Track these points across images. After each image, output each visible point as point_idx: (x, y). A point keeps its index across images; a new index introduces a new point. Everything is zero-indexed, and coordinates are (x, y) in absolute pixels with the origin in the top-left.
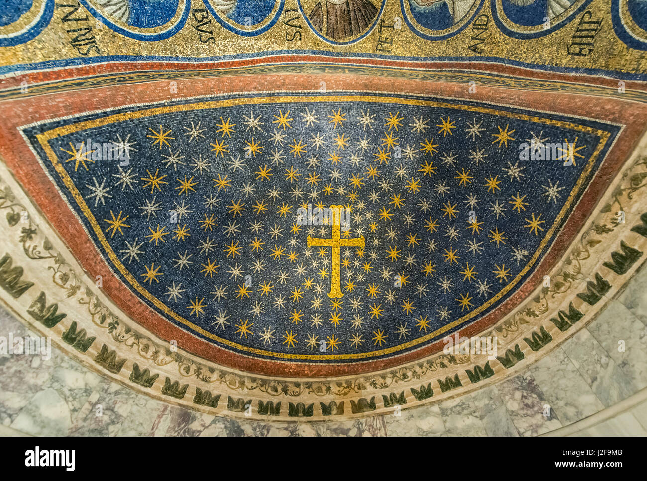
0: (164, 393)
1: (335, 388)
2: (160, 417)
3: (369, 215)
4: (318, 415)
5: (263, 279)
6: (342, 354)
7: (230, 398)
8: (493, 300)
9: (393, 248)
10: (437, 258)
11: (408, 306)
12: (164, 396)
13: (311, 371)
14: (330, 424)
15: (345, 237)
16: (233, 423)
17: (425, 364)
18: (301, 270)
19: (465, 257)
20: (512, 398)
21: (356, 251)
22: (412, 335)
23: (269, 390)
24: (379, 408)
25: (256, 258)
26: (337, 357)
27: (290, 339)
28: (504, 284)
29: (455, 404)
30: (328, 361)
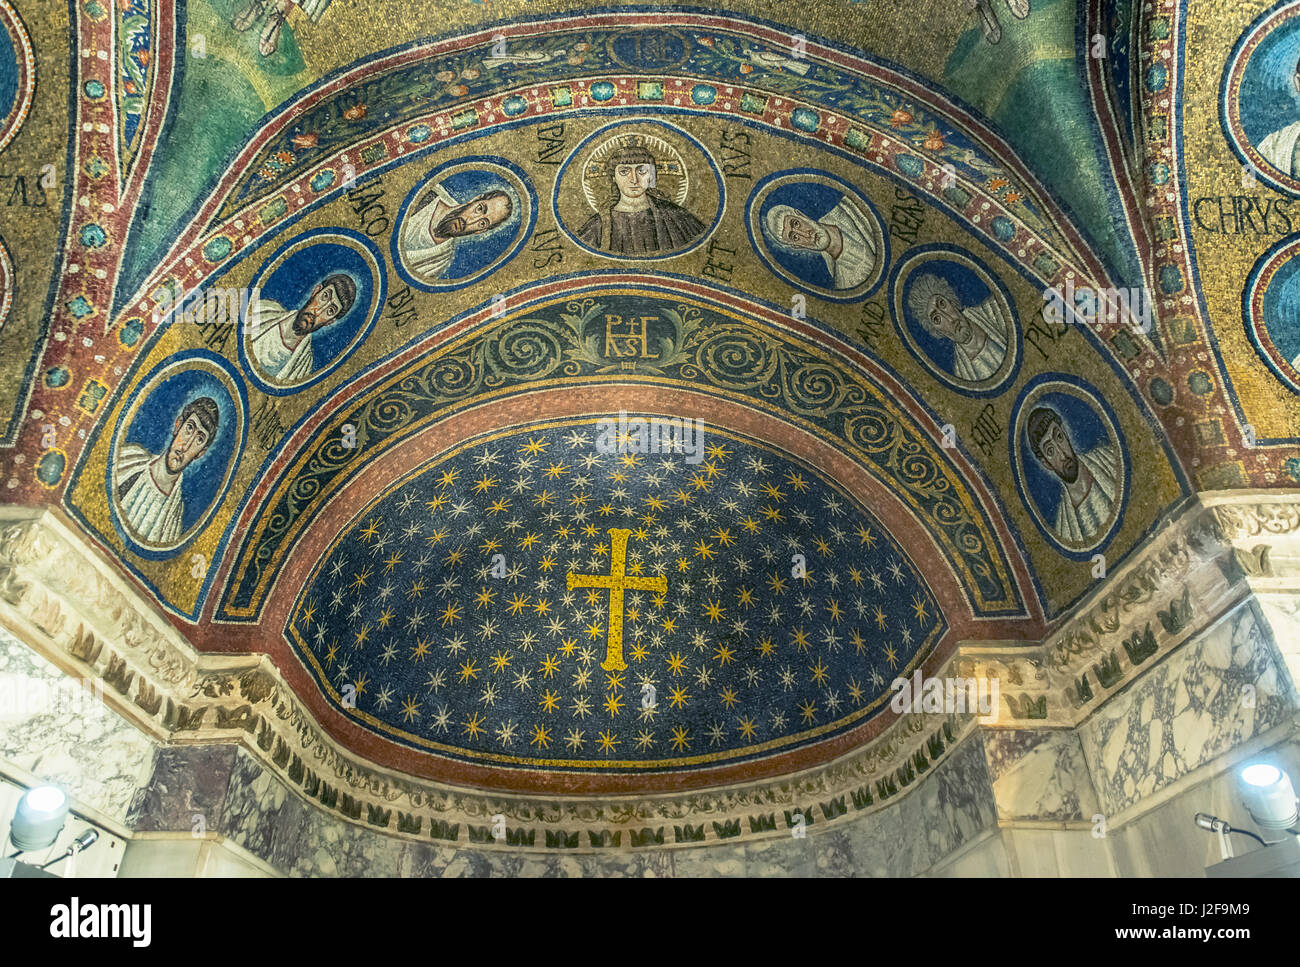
0: (400, 830)
1: (608, 813)
2: (401, 856)
3: (676, 547)
4: (585, 845)
5: (497, 647)
6: (621, 759)
7: (471, 828)
8: (840, 723)
9: (714, 603)
10: (780, 634)
11: (729, 697)
12: (401, 834)
13: (574, 784)
14: (602, 857)
15: (634, 575)
16: (478, 857)
17: (736, 795)
18: (556, 627)
19: (818, 647)
20: (825, 854)
21: (651, 598)
22: (729, 742)
23: (519, 816)
24: (668, 842)
25: (485, 618)
26: (614, 763)
27: (541, 736)
28: (856, 708)
29: (764, 848)
30: (600, 770)
